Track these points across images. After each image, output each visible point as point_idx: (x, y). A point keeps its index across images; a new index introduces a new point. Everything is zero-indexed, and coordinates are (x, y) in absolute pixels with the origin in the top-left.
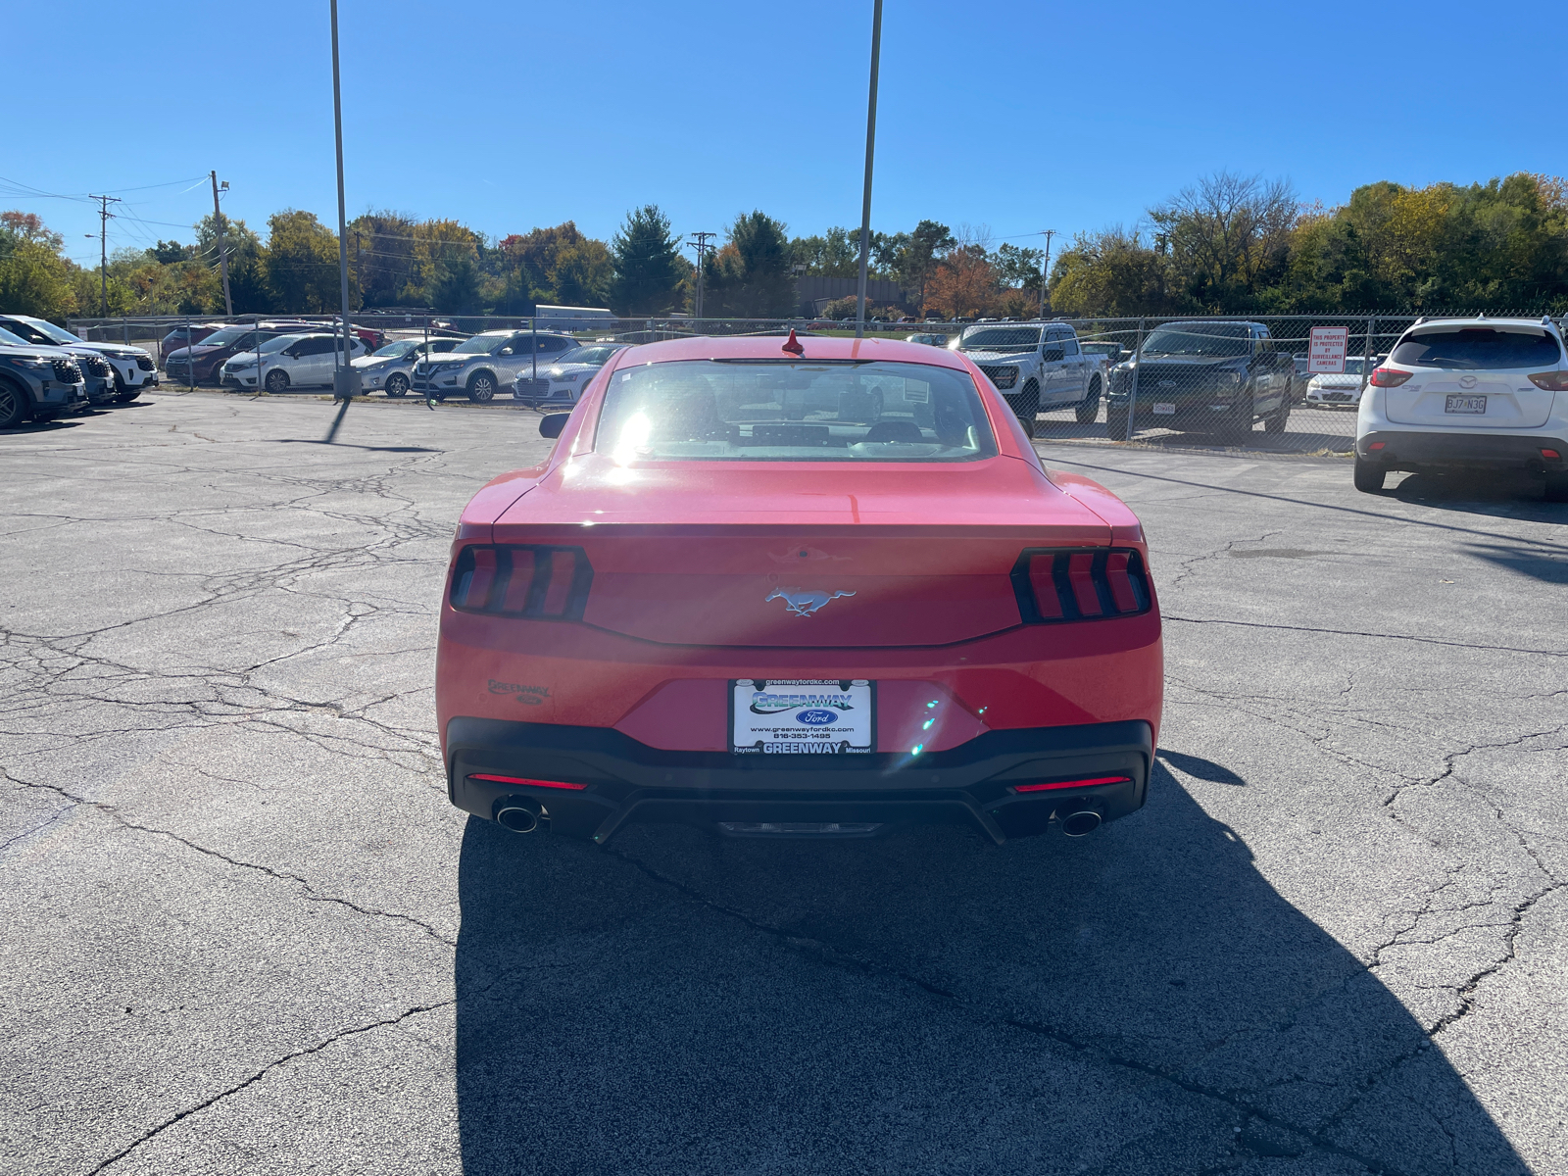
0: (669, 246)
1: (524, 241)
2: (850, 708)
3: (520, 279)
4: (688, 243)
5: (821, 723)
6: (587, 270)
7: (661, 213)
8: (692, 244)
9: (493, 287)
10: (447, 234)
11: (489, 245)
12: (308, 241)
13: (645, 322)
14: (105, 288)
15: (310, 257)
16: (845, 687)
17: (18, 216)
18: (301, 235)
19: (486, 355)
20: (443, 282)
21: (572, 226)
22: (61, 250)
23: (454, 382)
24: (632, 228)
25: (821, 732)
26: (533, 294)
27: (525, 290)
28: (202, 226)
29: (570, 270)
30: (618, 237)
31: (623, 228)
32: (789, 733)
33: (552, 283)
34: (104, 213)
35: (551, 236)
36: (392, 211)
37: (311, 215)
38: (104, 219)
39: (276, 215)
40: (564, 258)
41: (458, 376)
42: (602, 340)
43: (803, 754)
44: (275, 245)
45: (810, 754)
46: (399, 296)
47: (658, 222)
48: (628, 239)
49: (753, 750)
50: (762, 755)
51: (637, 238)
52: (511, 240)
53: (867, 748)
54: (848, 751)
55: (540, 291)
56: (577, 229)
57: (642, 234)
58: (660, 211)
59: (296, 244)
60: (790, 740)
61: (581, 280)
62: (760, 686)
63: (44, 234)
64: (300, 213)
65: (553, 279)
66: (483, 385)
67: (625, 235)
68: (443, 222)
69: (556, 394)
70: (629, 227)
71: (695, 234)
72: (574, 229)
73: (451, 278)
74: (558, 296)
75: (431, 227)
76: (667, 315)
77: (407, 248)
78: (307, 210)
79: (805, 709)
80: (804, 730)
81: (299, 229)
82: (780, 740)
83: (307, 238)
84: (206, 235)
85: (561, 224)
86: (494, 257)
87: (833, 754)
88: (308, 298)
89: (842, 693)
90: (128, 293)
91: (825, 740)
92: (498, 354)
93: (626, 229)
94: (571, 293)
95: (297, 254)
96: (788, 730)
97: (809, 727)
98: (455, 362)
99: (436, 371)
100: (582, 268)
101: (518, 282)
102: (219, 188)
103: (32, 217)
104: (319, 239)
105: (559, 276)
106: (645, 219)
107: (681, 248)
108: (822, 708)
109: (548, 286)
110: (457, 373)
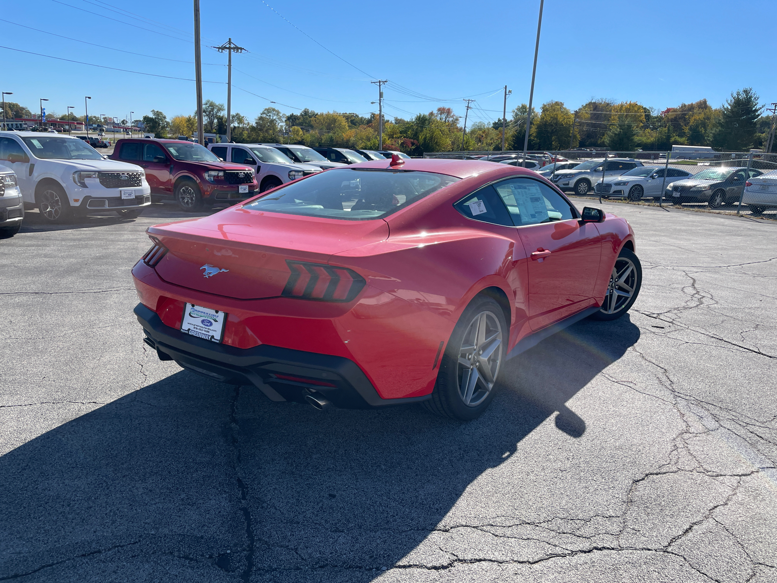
0: (756, 111)
1: (675, 110)
2: (217, 321)
3: (667, 131)
4: (767, 109)
5: (207, 326)
6: (708, 126)
7: (754, 92)
8: (770, 110)
9: (649, 136)
10: (629, 109)
11: (654, 114)
12: (557, 116)
13: (731, 155)
14: (464, 140)
15: (556, 124)
16: (217, 312)
17: (444, 109)
18: (555, 113)
19: (589, 171)
20: (615, 134)
21: (705, 102)
22: (458, 123)
23: (568, 184)
24: (733, 100)
25: (207, 330)
26: (672, 139)
27: (669, 137)
28: (516, 111)
29: (697, 126)
30: (723, 107)
31: (727, 101)
32: (198, 328)
33: (685, 133)
34: (468, 107)
35: (691, 108)
36: (604, 98)
37: (561, 103)
38: (467, 110)
39: (545, 104)
40: (695, 120)
41: (570, 181)
42: (702, 164)
43: (200, 338)
44: (542, 118)
45: (201, 338)
46: (599, 142)
47: (751, 97)
48: (730, 108)
49: (186, 332)
50: (188, 334)
51: (735, 107)
52: (668, 110)
53: (218, 340)
54: (213, 340)
55: (677, 137)
56: (707, 103)
57: (739, 105)
58: (753, 92)
59: (551, 117)
60: (197, 330)
61: (703, 131)
62: (193, 306)
63: (452, 117)
64: (556, 102)
65: (686, 130)
66: (583, 187)
67: (728, 105)
68: (628, 103)
69: (614, 192)
70: (731, 101)
71: (774, 104)
72: (706, 103)
73: (620, 132)
74: (687, 140)
75: (622, 106)
76: (748, 150)
77: (607, 117)
78: (560, 101)
79: (204, 318)
80: (202, 327)
81: (554, 110)
82: (195, 330)
83: (557, 115)
84: (517, 115)
85: (699, 101)
86: (655, 120)
87: (208, 340)
88: (553, 143)
89: (215, 314)
90: (472, 142)
91: (207, 333)
92: (595, 171)
93: (729, 102)
94: (696, 138)
95: (551, 122)
96: (198, 326)
97: (204, 326)
98: (570, 174)
99: (560, 178)
100: (705, 125)
101: (666, 133)
102: (507, 93)
103: (449, 109)
104: (562, 114)
105: (690, 129)
106: (743, 96)
107: (763, 112)
108: (209, 319)
109: (681, 135)
110: (570, 180)
